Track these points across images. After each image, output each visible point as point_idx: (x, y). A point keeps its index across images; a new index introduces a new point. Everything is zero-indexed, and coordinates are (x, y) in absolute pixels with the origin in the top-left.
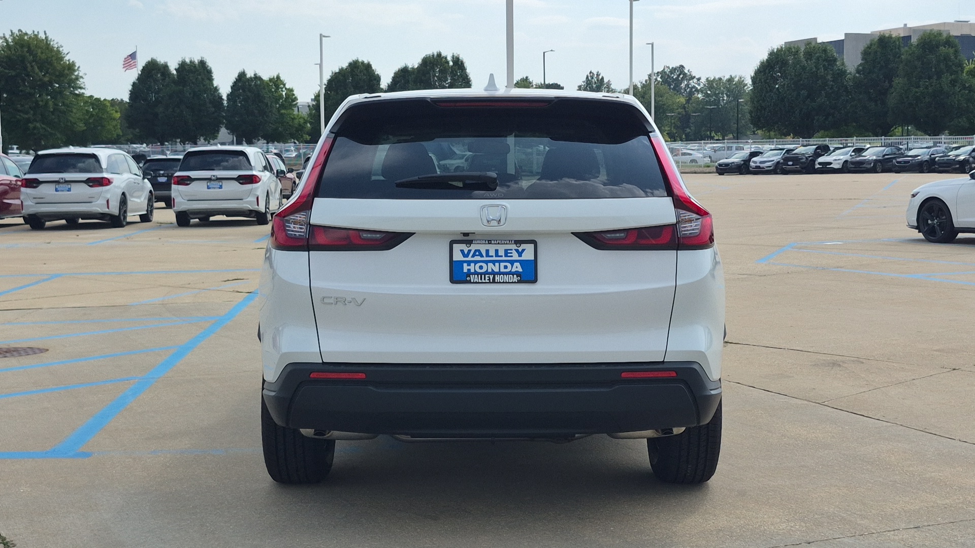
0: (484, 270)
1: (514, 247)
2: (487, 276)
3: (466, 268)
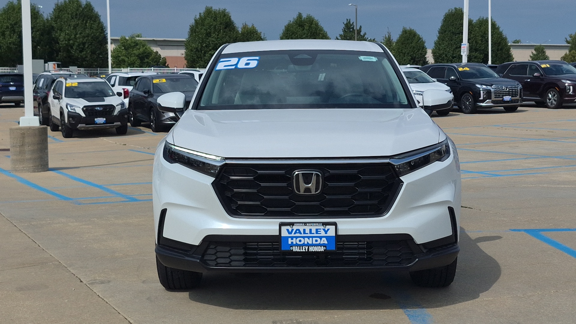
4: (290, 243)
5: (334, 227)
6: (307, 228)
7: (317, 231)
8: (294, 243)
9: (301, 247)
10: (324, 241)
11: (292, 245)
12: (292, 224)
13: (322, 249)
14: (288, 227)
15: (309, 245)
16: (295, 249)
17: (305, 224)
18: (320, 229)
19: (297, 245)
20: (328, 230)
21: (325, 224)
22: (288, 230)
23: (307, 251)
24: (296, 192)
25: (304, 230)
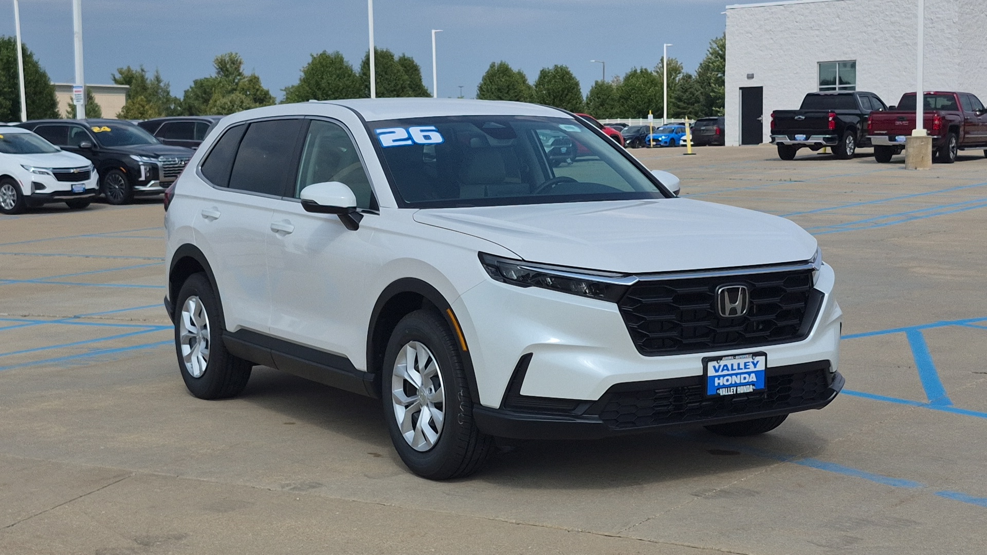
4: (716, 384)
5: (764, 357)
6: (735, 362)
7: (746, 365)
8: (721, 384)
9: (729, 389)
10: (753, 378)
11: (719, 387)
12: (719, 358)
13: (750, 389)
14: (715, 363)
15: (736, 385)
16: (723, 392)
17: (734, 356)
18: (749, 362)
19: (724, 386)
20: (758, 362)
21: (755, 354)
22: (714, 367)
23: (735, 393)
24: (721, 314)
25: (732, 365)
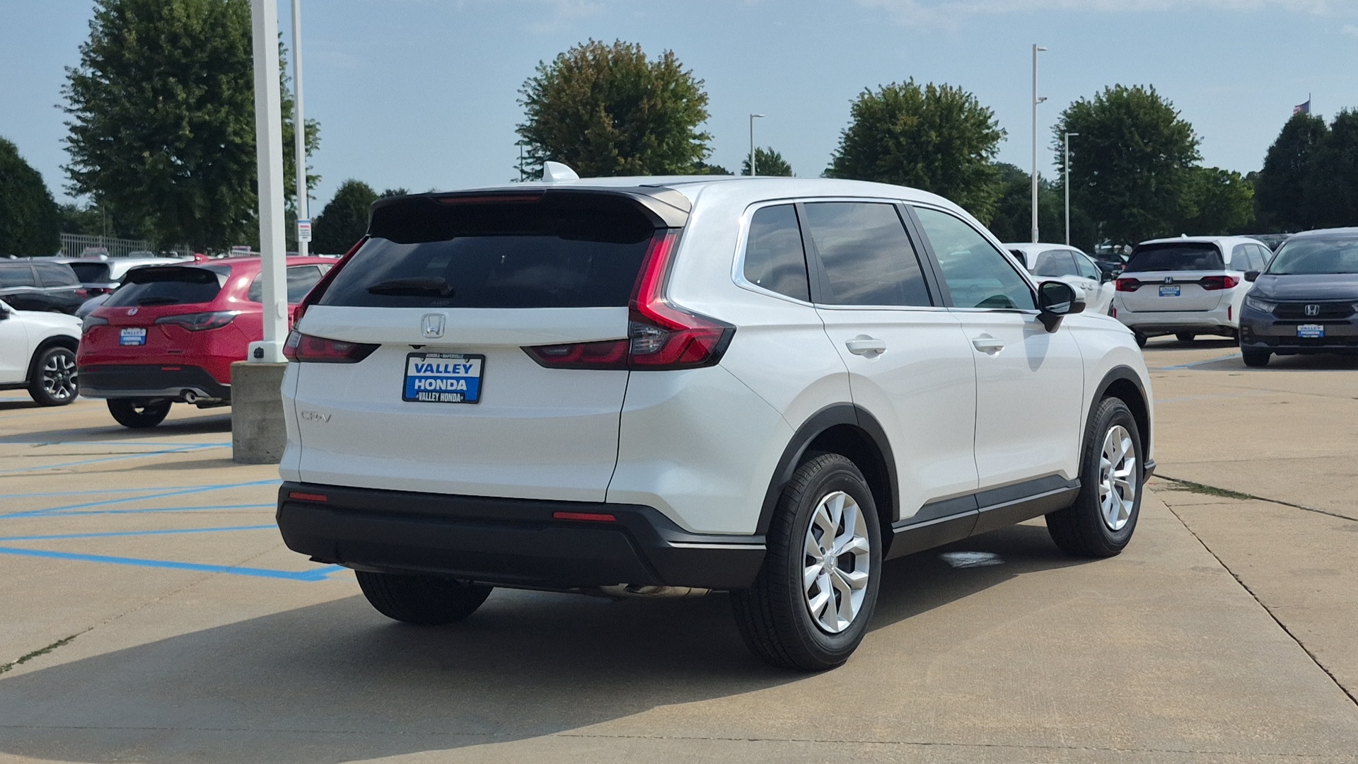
0: (432, 388)
1: (463, 362)
2: (433, 394)
3: (417, 383)
